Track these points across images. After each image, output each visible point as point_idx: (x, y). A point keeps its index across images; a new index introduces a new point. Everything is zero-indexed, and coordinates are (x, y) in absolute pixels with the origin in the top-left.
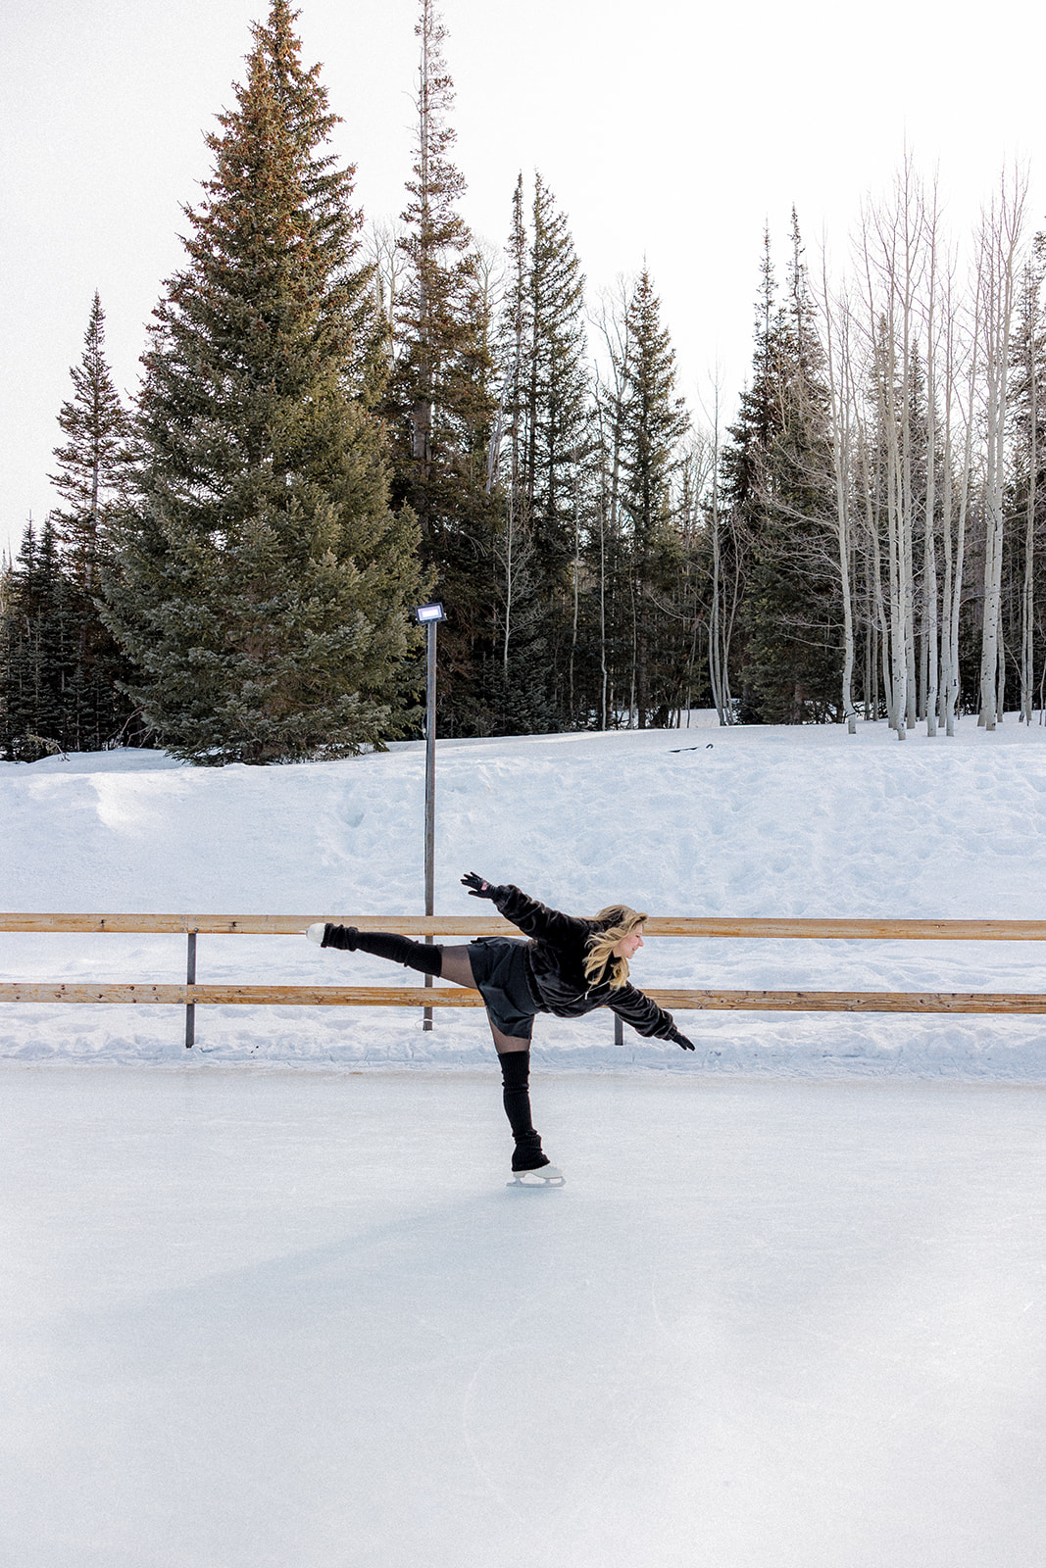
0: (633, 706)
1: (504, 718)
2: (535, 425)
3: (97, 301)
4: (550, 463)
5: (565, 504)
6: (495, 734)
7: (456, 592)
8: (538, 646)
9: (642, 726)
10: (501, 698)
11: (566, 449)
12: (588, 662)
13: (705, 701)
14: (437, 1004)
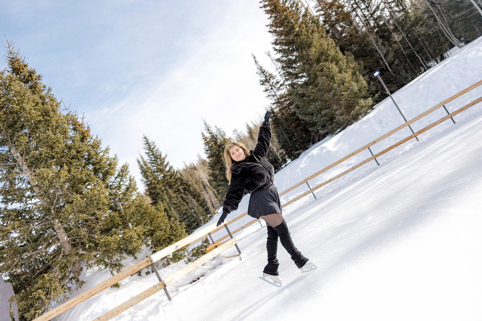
0: (432, 60)
1: (399, 84)
2: (361, 10)
3: (253, 55)
4: (371, 16)
5: (381, 23)
6: (398, 89)
7: (368, 63)
8: (396, 62)
9: (438, 63)
10: (394, 80)
11: (373, 9)
12: (412, 57)
13: (452, 46)
14: (417, 135)
